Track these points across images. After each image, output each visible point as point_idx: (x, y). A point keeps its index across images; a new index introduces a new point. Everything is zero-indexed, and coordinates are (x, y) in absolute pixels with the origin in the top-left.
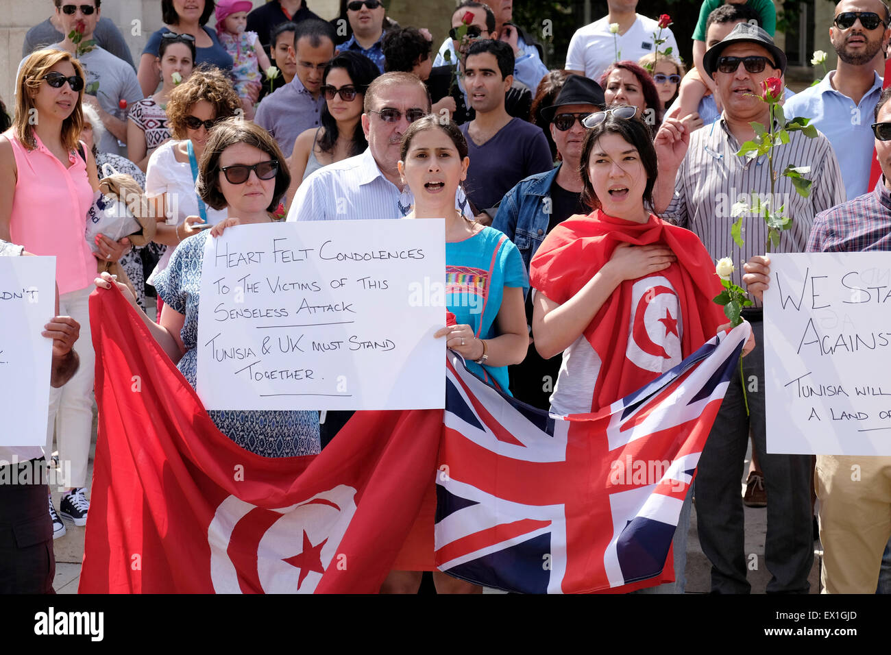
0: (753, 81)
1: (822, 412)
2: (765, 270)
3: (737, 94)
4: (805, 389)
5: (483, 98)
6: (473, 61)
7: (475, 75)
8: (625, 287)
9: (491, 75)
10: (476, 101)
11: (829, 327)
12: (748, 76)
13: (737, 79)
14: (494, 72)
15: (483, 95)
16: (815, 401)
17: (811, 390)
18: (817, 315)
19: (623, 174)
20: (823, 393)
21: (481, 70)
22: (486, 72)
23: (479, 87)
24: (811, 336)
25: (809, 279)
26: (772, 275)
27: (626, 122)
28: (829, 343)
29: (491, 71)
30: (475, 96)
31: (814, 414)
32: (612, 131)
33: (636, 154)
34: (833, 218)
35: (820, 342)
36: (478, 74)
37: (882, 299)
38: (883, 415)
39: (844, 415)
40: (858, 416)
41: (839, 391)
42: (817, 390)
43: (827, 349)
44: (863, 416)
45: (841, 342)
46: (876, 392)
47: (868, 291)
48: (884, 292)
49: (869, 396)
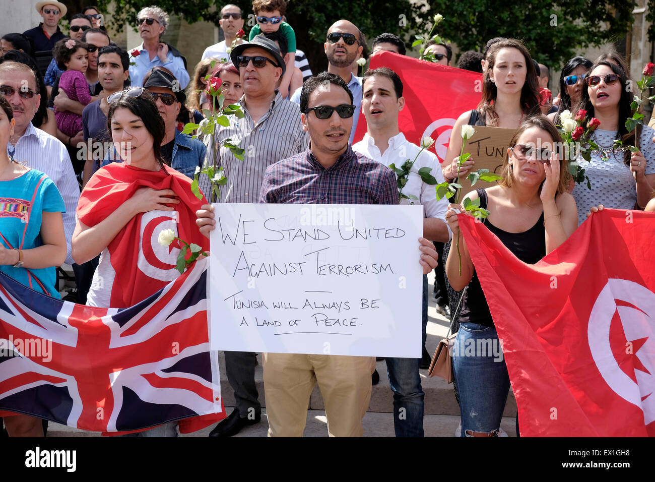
0: (258, 73)
1: (250, 320)
2: (211, 215)
3: (247, 80)
4: (239, 303)
5: (111, 81)
6: (106, 57)
7: (106, 66)
8: (137, 218)
9: (117, 67)
10: (107, 83)
11: (255, 258)
12: (254, 69)
13: (247, 71)
14: (119, 66)
15: (111, 80)
16: (245, 312)
17: (243, 303)
18: (247, 249)
19: (130, 137)
20: (251, 306)
21: (110, 63)
22: (114, 65)
23: (110, 74)
24: (243, 264)
25: (241, 223)
26: (216, 218)
27: (133, 100)
28: (255, 270)
29: (117, 65)
30: (106, 79)
31: (244, 322)
32: (123, 106)
33: (140, 123)
34: (276, 170)
35: (249, 268)
36: (108, 66)
37: (291, 238)
38: (292, 323)
39: (265, 322)
40: (274, 324)
41: (261, 305)
42: (246, 304)
43: (254, 274)
44: (278, 324)
45: (263, 269)
46: (287, 306)
47: (282, 232)
48: (293, 234)
49: (282, 309)
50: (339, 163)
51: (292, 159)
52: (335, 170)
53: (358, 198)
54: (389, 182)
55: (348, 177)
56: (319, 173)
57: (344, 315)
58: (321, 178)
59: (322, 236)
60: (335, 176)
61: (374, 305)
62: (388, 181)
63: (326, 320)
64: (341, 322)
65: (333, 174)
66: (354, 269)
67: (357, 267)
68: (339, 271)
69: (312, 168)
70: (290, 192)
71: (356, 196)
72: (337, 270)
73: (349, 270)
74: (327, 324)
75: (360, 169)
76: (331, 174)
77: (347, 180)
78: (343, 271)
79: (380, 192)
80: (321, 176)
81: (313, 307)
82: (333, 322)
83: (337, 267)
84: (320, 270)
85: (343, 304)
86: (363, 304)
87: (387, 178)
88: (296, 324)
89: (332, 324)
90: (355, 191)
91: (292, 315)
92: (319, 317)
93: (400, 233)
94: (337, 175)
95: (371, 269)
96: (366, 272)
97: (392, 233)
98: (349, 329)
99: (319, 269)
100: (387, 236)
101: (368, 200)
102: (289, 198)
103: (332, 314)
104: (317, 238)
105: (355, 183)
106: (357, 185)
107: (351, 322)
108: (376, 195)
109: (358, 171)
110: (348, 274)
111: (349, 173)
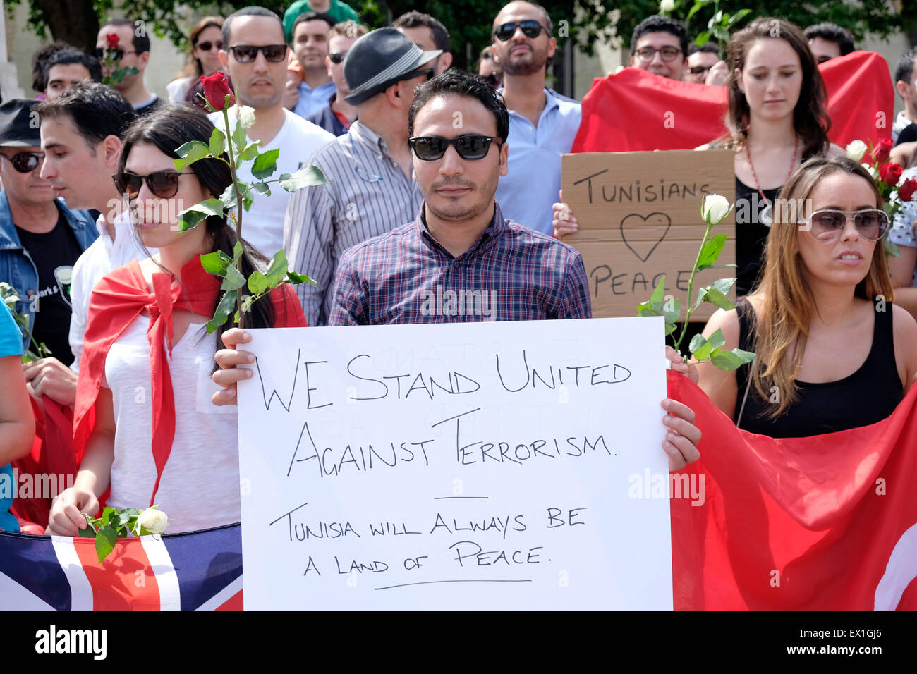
1: (324, 563)
4: (299, 529)
11: (331, 436)
16: (312, 546)
17: (308, 529)
18: (313, 417)
20: (324, 534)
24: (306, 450)
25: (302, 366)
28: (331, 460)
31: (311, 567)
35: (319, 457)
37: (404, 392)
38: (410, 564)
39: (354, 565)
40: (375, 567)
41: (346, 529)
42: (315, 529)
43: (329, 468)
44: (381, 567)
45: (348, 457)
46: (400, 529)
47: (384, 381)
48: (406, 384)
49: (390, 536)
50: (481, 244)
51: (392, 238)
52: (473, 257)
53: (521, 311)
54: (576, 275)
55: (497, 269)
56: (443, 265)
57: (515, 542)
58: (447, 276)
59: (464, 385)
60: (473, 269)
61: (574, 520)
62: (575, 273)
63: (478, 554)
64: (509, 556)
65: (470, 266)
66: (531, 449)
67: (537, 445)
68: (502, 454)
69: (430, 255)
70: (391, 304)
71: (517, 307)
72: (495, 452)
73: (522, 453)
74: (481, 562)
75: (520, 255)
76: (466, 266)
77: (497, 277)
78: (511, 454)
79: (561, 296)
80: (448, 272)
81: (452, 528)
82: (494, 557)
83: (497, 447)
84: (464, 455)
85: (512, 519)
86: (551, 518)
87: (572, 268)
88: (418, 565)
89: (491, 561)
90: (515, 297)
91: (410, 547)
92: (465, 549)
93: (622, 374)
94: (478, 267)
95: (564, 447)
96: (554, 453)
97: (606, 374)
98: (526, 570)
99: (461, 453)
100: (596, 379)
101: (539, 313)
102: (391, 316)
103: (490, 541)
104: (455, 391)
105: (513, 281)
106: (517, 285)
107: (529, 556)
108: (552, 301)
109: (515, 258)
110: (519, 461)
111: (499, 263)
